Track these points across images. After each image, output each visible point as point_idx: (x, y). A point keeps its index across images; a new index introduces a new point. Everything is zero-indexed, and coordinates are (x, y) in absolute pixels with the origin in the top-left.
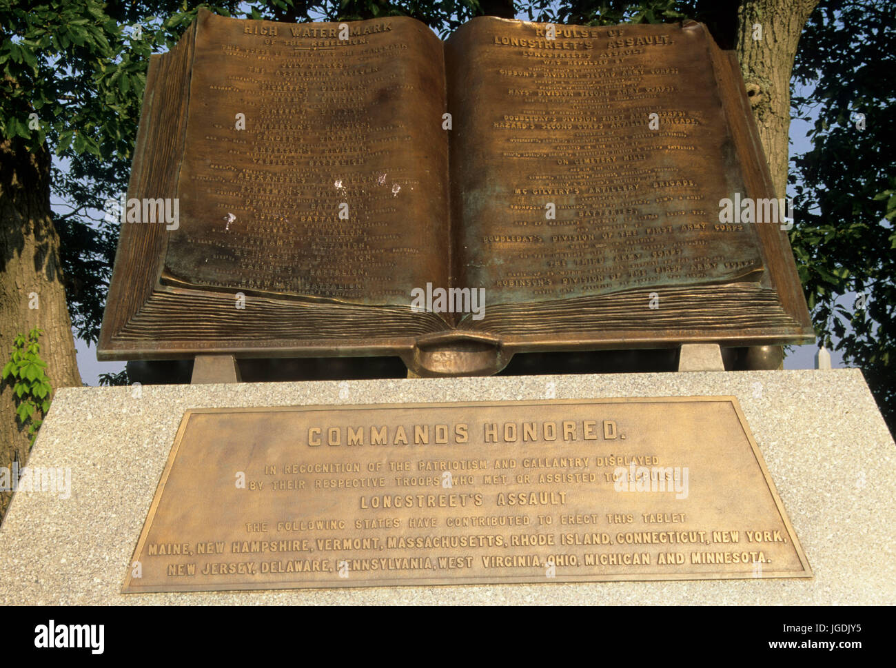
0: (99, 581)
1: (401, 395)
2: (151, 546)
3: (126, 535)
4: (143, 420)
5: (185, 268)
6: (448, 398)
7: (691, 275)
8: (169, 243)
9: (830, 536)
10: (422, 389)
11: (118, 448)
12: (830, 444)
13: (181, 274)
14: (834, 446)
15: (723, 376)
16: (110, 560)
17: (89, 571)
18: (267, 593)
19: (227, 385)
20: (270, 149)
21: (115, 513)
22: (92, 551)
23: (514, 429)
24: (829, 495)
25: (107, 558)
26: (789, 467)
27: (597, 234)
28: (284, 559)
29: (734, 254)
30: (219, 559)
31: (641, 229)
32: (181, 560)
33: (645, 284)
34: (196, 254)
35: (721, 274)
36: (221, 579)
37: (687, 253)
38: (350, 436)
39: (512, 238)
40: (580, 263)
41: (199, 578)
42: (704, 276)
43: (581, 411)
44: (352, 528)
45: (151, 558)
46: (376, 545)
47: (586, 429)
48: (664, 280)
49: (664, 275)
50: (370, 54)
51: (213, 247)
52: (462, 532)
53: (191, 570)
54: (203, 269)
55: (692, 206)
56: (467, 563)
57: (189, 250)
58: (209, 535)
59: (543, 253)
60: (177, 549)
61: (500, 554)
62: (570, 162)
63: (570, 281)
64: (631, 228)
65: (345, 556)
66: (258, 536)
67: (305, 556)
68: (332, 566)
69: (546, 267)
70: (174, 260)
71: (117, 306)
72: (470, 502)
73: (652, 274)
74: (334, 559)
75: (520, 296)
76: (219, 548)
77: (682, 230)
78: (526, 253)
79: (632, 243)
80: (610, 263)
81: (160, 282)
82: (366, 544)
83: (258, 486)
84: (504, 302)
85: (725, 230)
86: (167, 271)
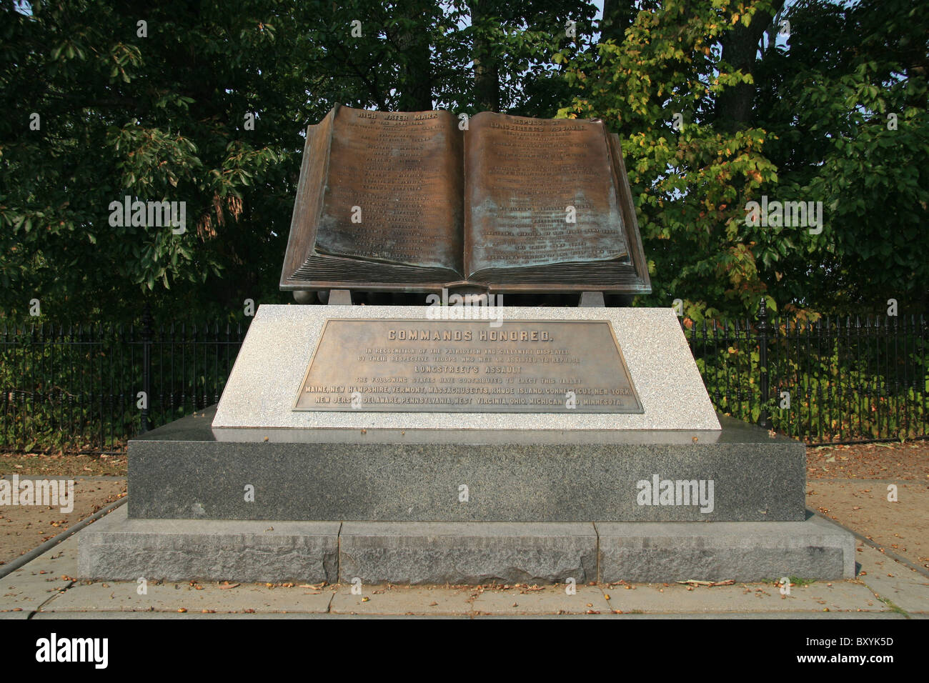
0: (280, 404)
2: (307, 387)
3: (294, 381)
5: (327, 244)
7: (590, 257)
8: (318, 230)
9: (654, 393)
11: (291, 337)
12: (656, 346)
13: (325, 247)
14: (658, 347)
15: (604, 310)
16: (286, 394)
17: (275, 399)
18: (366, 413)
19: (348, 307)
20: (371, 181)
21: (289, 370)
22: (277, 389)
23: (495, 334)
24: (654, 372)
25: (285, 392)
26: (635, 357)
27: (542, 232)
28: (375, 397)
29: (613, 246)
30: (341, 395)
31: (565, 231)
32: (322, 395)
33: (566, 260)
34: (332, 237)
35: (606, 256)
36: (343, 405)
37: (588, 244)
38: (410, 335)
39: (498, 233)
40: (532, 248)
41: (331, 405)
42: (596, 257)
43: (530, 325)
44: (410, 381)
45: (307, 394)
46: (422, 391)
47: (533, 335)
48: (576, 259)
49: (576, 256)
50: (424, 130)
51: (341, 233)
52: (466, 385)
53: (327, 400)
54: (336, 244)
55: (592, 219)
56: (469, 401)
57: (329, 235)
58: (337, 383)
59: (513, 242)
60: (320, 389)
61: (486, 397)
62: (529, 193)
63: (527, 257)
64: (559, 230)
65: (407, 396)
66: (362, 384)
67: (386, 395)
68: (399, 401)
69: (514, 250)
70: (321, 239)
71: (290, 261)
72: (472, 371)
73: (570, 255)
74: (401, 397)
75: (501, 265)
76: (342, 389)
77: (586, 232)
78: (505, 242)
79: (559, 238)
80: (548, 249)
81: (313, 251)
82: (417, 390)
83: (362, 359)
84: (492, 267)
85: (608, 233)
86: (318, 245)
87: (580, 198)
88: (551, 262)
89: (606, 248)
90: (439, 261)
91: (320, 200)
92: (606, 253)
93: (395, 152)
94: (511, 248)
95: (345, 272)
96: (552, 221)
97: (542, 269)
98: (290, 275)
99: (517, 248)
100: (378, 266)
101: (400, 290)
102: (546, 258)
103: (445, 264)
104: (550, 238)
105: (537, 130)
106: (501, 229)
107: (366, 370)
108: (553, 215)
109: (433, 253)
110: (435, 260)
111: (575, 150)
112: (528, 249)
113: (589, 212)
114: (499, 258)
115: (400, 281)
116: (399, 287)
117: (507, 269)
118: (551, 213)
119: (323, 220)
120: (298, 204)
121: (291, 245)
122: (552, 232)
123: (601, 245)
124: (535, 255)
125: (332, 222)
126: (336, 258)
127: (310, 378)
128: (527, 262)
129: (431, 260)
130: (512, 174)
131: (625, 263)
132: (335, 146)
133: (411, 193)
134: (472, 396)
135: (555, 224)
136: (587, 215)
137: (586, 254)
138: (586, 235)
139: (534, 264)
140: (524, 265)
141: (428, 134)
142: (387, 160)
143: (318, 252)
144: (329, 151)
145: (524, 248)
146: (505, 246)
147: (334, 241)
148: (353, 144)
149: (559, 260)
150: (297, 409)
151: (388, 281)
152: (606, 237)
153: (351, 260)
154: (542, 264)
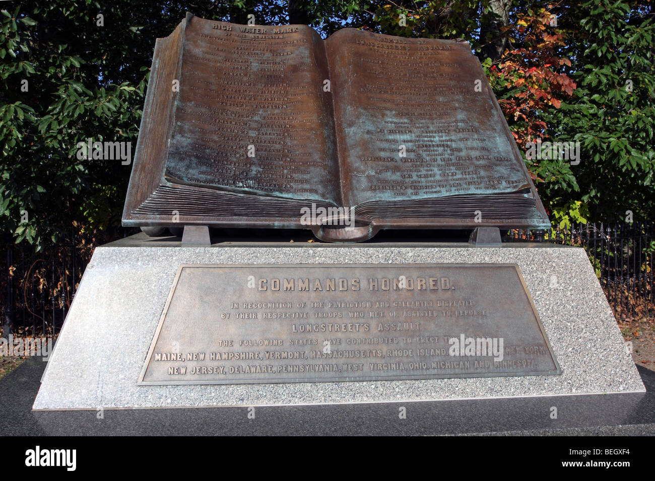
0: (123, 377)
1: (317, 258)
2: (156, 355)
3: (140, 347)
4: (152, 270)
5: (180, 171)
6: (346, 261)
7: (487, 188)
8: (169, 153)
9: (571, 349)
10: (330, 255)
11: (136, 288)
12: (569, 293)
13: (177, 175)
14: (571, 295)
15: (509, 251)
16: (130, 363)
17: (116, 370)
18: (232, 386)
19: (206, 249)
20: (229, 96)
21: (133, 331)
22: (118, 357)
23: (388, 282)
24: (569, 324)
25: (128, 361)
26: (547, 307)
27: (428, 158)
28: (244, 365)
29: (509, 175)
30: (201, 364)
31: (453, 157)
32: (176, 365)
33: (462, 192)
34: (187, 162)
35: (504, 188)
36: (203, 377)
37: (483, 173)
38: (286, 285)
39: (379, 159)
40: (420, 176)
41: (189, 376)
42: (495, 189)
43: (428, 271)
44: (287, 344)
45: (157, 363)
46: (302, 356)
47: (432, 283)
48: (473, 190)
49: (472, 187)
50: (285, 44)
51: (197, 157)
52: (355, 347)
53: (183, 371)
54: (191, 171)
55: (480, 144)
56: (360, 368)
57: (182, 159)
58: (196, 349)
59: (396, 169)
60: (174, 357)
61: (380, 361)
62: (407, 114)
63: (416, 188)
64: (447, 156)
65: (283, 362)
66: (227, 349)
67: (257, 363)
68: (274, 369)
69: (400, 179)
70: (173, 165)
71: (135, 189)
72: (362, 330)
73: (465, 186)
74: (276, 364)
75: (387, 196)
76: (202, 356)
77: (477, 159)
78: (387, 169)
79: (448, 165)
80: (438, 178)
81: (163, 178)
82: (297, 355)
83: (227, 316)
84: (378, 199)
85: (500, 160)
86: (169, 173)
87: (463, 121)
88: (444, 193)
89: (503, 178)
90: (316, 192)
91: (171, 117)
92: (504, 183)
93: (255, 66)
94: (397, 177)
95: (202, 204)
96: (438, 146)
97: (435, 202)
98: (135, 207)
99: (403, 177)
100: (243, 198)
101: (269, 225)
102: (438, 189)
103: (323, 196)
104: (439, 165)
105: (404, 48)
106: (383, 154)
107: (233, 330)
108: (437, 139)
109: (307, 181)
110: (312, 191)
111: (446, 69)
112: (415, 178)
113: (476, 136)
114: (384, 188)
115: (269, 215)
116: (267, 223)
117: (395, 202)
118: (434, 137)
119: (175, 141)
120: (145, 122)
121: (136, 171)
122: (439, 158)
123: (497, 175)
124: (424, 184)
125: (185, 144)
126: (192, 188)
127: (160, 342)
128: (416, 194)
129: (306, 190)
130: (386, 92)
131: (526, 195)
132: (187, 58)
133: (277, 111)
134: (363, 361)
135: (441, 149)
136: (474, 140)
137: (482, 185)
138: (478, 163)
139: (425, 196)
140: (414, 197)
141: (289, 49)
142: (246, 75)
143: (168, 180)
144: (181, 63)
145: (410, 176)
146: (389, 174)
147: (189, 167)
148: (208, 56)
149: (454, 192)
150: (144, 383)
151: (254, 215)
152: (499, 165)
153: (211, 191)
154: (435, 196)
